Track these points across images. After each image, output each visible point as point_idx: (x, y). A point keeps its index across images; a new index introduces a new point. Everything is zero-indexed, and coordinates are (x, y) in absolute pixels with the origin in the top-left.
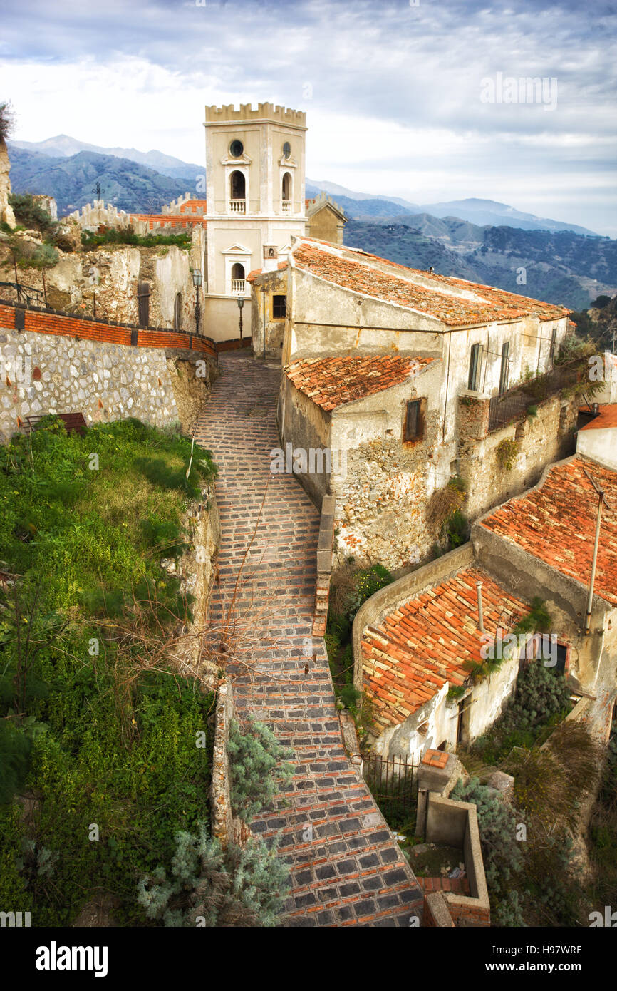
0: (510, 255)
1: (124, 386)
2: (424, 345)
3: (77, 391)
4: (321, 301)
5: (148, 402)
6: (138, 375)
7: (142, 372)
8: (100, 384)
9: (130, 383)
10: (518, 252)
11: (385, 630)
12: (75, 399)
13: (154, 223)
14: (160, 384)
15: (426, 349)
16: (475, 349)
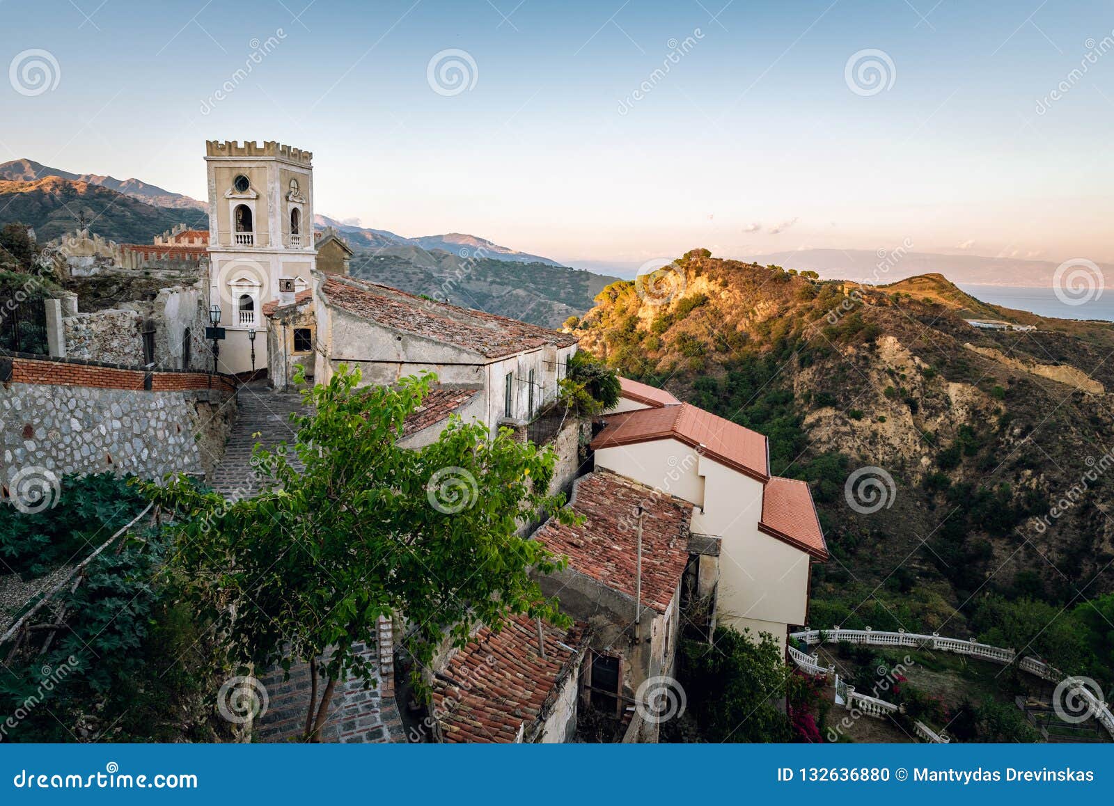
0: (493, 282)
1: (137, 436)
2: (466, 377)
3: (79, 448)
4: (359, 337)
5: (166, 452)
6: (153, 423)
7: (158, 419)
8: (108, 437)
9: (144, 432)
10: (498, 280)
11: (451, 674)
12: (77, 456)
13: (149, 254)
14: (179, 430)
15: (468, 382)
16: (509, 377)
